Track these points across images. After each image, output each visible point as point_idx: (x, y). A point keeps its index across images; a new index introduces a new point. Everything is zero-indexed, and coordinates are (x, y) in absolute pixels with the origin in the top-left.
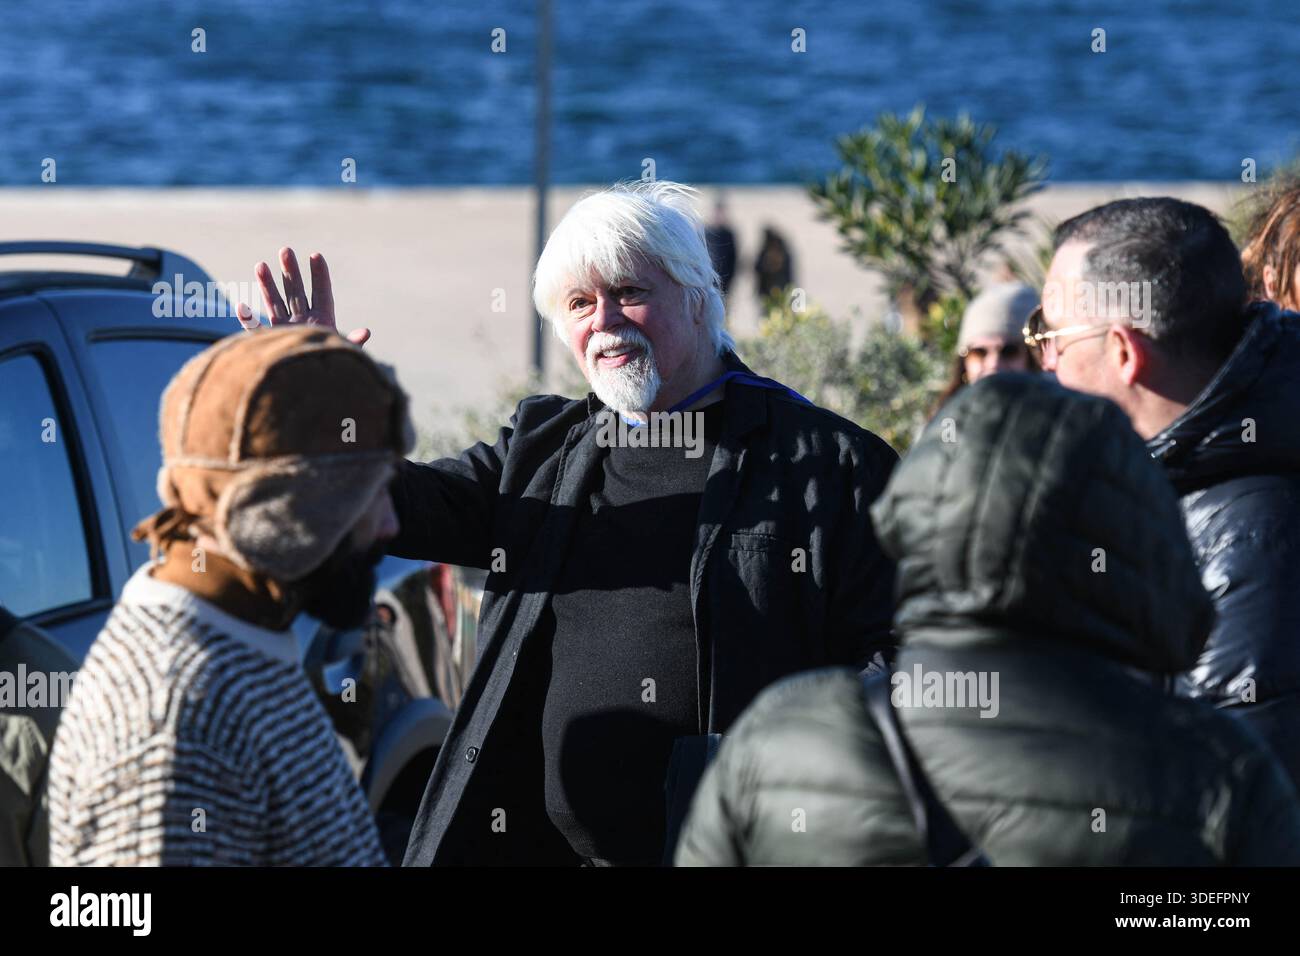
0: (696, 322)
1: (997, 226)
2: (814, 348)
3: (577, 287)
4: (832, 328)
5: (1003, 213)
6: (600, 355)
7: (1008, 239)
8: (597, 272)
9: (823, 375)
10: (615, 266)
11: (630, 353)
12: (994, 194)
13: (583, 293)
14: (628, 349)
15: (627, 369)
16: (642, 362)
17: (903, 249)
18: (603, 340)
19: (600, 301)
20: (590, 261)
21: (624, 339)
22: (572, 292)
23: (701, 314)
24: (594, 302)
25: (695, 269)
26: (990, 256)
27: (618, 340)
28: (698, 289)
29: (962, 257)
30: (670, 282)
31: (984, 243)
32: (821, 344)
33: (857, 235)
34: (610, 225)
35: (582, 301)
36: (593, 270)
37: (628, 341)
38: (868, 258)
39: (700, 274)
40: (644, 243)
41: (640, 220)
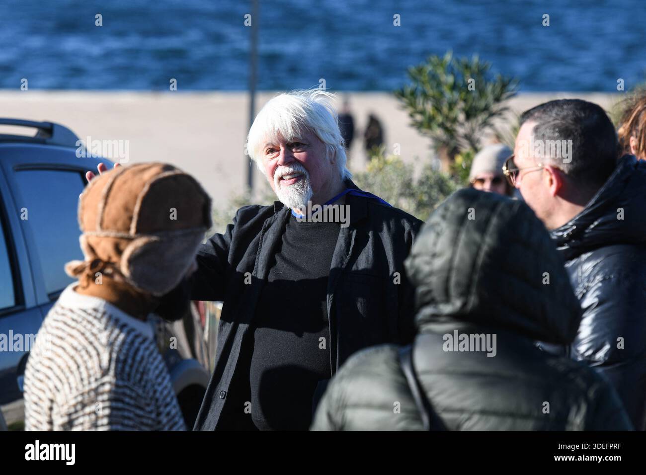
0: (332, 163)
1: (492, 115)
2: (394, 177)
3: (270, 142)
4: (404, 167)
5: (495, 107)
6: (281, 178)
7: (497, 122)
8: (281, 134)
9: (399, 192)
10: (290, 132)
11: (297, 177)
12: (490, 98)
13: (273, 145)
14: (296, 175)
15: (296, 186)
16: (303, 183)
17: (442, 125)
18: (283, 170)
19: (282, 149)
20: (277, 129)
21: (294, 169)
22: (268, 145)
23: (334, 159)
24: (279, 150)
25: (332, 135)
26: (488, 130)
27: (291, 170)
28: (333, 145)
29: (473, 130)
30: (319, 141)
31: (485, 124)
32: (398, 176)
33: (419, 118)
34: (288, 110)
35: (272, 150)
36: (279, 133)
37: (296, 171)
38: (424, 130)
39: (334, 138)
40: (306, 120)
41: (303, 108)
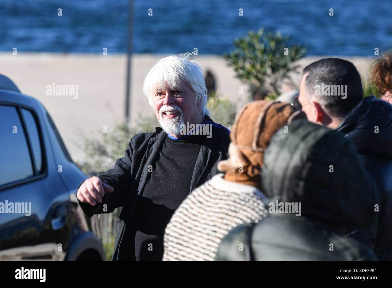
0: (198, 105)
1: (289, 70)
2: (224, 112)
3: (160, 88)
4: (231, 105)
5: (291, 65)
6: (164, 113)
7: (292, 75)
8: (168, 84)
9: (228, 121)
10: (174, 84)
11: (175, 114)
12: (288, 59)
13: (161, 91)
15: (174, 120)
16: (179, 118)
17: (257, 77)
18: (165, 108)
19: (167, 94)
20: (165, 81)
22: (157, 90)
23: (200, 103)
24: (165, 94)
25: (200, 87)
27: (172, 108)
28: (200, 94)
29: (276, 80)
30: (192, 90)
31: (285, 76)
33: (241, 72)
35: (160, 94)
36: (166, 83)
38: (244, 80)
39: (201, 88)
